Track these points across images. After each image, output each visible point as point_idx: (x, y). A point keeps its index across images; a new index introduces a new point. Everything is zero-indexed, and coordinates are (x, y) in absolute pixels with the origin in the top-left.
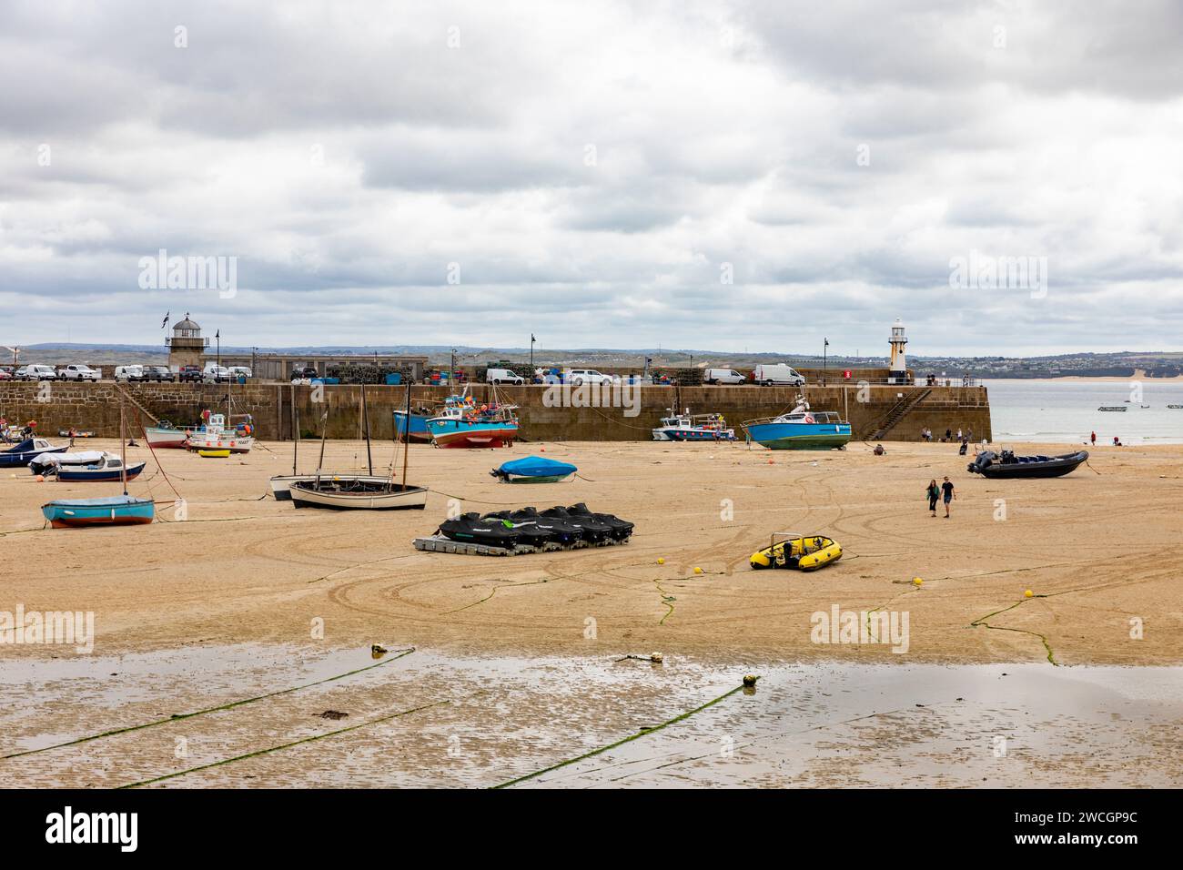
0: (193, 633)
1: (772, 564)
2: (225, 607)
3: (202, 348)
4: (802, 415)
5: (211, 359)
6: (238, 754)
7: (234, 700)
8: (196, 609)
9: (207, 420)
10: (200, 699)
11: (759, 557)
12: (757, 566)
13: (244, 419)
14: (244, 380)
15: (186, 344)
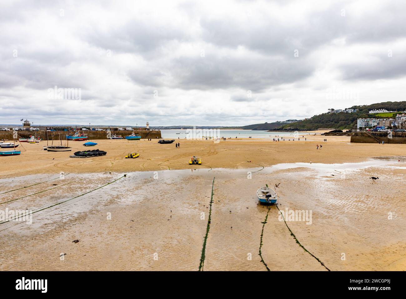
0: (28, 173)
1: (129, 157)
2: (35, 168)
3: (30, 125)
4: (133, 135)
5: (32, 127)
6: (37, 192)
7: (36, 184)
8: (29, 169)
9: (31, 137)
10: (29, 184)
11: (127, 156)
12: (126, 158)
13: (38, 137)
14: (38, 130)
15: (27, 124)
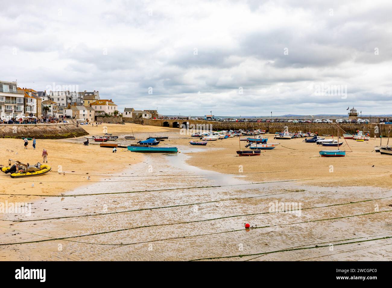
0: (355, 183)
2: (364, 177)
3: (357, 115)
5: (359, 118)
6: (367, 213)
7: (366, 200)
8: (356, 177)
9: (358, 133)
10: (357, 199)
13: (367, 132)
14: (367, 123)
15: (353, 114)
